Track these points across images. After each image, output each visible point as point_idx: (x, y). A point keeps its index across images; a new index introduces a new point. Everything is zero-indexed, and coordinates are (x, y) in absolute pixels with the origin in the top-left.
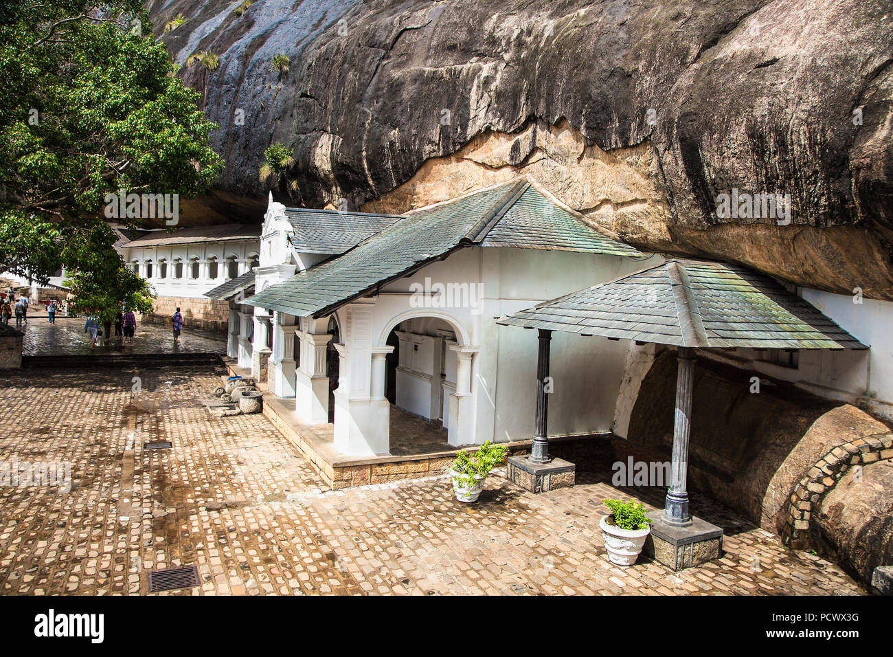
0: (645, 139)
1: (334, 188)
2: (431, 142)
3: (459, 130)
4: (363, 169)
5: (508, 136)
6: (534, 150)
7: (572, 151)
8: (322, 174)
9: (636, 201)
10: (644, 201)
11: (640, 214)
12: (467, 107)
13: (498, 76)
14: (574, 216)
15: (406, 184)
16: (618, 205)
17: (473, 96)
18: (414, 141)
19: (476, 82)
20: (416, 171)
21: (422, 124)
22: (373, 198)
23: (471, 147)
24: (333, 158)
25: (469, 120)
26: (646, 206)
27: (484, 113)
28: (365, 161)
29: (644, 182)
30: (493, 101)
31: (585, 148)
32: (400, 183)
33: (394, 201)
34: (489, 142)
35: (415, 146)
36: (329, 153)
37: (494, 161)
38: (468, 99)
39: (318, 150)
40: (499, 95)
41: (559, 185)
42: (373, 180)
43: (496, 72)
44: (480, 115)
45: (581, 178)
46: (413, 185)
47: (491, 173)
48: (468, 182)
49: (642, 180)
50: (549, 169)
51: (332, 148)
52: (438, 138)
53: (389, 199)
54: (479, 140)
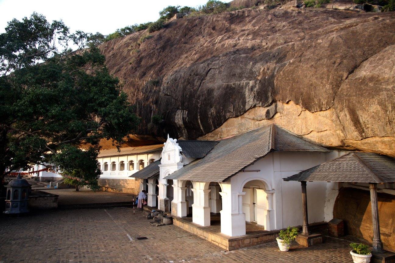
0: (330, 108)
1: (184, 131)
2: (230, 112)
3: (242, 106)
4: (199, 123)
5: (264, 108)
6: (276, 113)
7: (295, 113)
8: (178, 126)
10: (330, 130)
11: (329, 135)
12: (245, 98)
13: (257, 86)
14: (299, 138)
15: (218, 129)
16: (318, 132)
17: (247, 94)
18: (222, 112)
19: (247, 88)
20: (223, 123)
21: (225, 105)
22: (203, 135)
23: (247, 113)
24: (184, 119)
25: (246, 103)
27: (252, 100)
28: (199, 120)
29: (330, 123)
30: (256, 95)
31: (301, 111)
32: (216, 128)
33: (212, 135)
34: (256, 111)
35: (222, 114)
36: (182, 117)
37: (258, 118)
38: (245, 95)
39: (176, 116)
40: (258, 93)
41: (290, 126)
42: (203, 127)
43: (256, 84)
44: (250, 101)
45: (300, 123)
46: (221, 129)
47: (257, 122)
48: (247, 126)
50: (284, 120)
51: (183, 115)
52: (233, 110)
53: (210, 134)
54: (251, 110)
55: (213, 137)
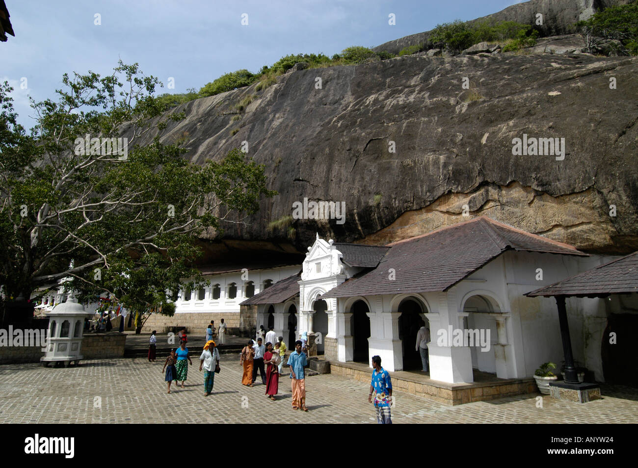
0: (589, 188)
1: (329, 233)
2: (407, 202)
3: (428, 193)
4: (355, 220)
5: (464, 195)
6: (487, 201)
7: (522, 199)
8: (320, 225)
9: (582, 223)
10: (590, 223)
11: (587, 231)
12: (433, 180)
13: (453, 162)
15: (387, 228)
16: (567, 227)
20: (396, 219)
21: (400, 191)
22: (361, 238)
23: (437, 203)
25: (435, 187)
26: (592, 225)
27: (445, 183)
28: (356, 215)
29: (588, 212)
30: (451, 176)
31: (535, 197)
32: (383, 227)
33: (377, 238)
34: (451, 200)
35: (395, 205)
37: (456, 210)
38: (432, 176)
40: (455, 172)
41: (515, 220)
42: (362, 226)
43: (450, 160)
44: (441, 184)
45: (532, 214)
46: (393, 228)
47: (454, 217)
48: (436, 224)
49: (587, 211)
52: (412, 199)
53: (373, 237)
54: (443, 198)
55: (379, 241)
